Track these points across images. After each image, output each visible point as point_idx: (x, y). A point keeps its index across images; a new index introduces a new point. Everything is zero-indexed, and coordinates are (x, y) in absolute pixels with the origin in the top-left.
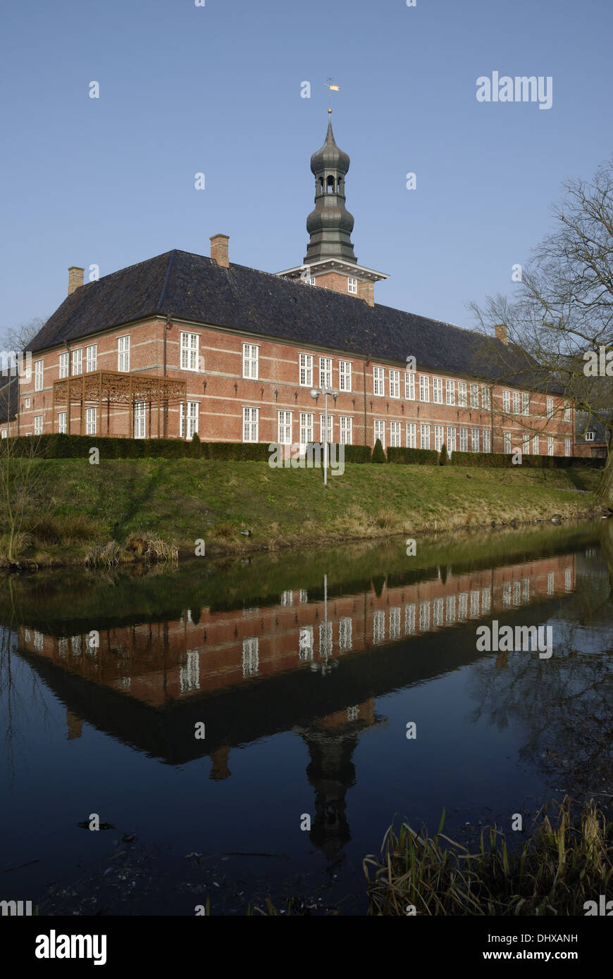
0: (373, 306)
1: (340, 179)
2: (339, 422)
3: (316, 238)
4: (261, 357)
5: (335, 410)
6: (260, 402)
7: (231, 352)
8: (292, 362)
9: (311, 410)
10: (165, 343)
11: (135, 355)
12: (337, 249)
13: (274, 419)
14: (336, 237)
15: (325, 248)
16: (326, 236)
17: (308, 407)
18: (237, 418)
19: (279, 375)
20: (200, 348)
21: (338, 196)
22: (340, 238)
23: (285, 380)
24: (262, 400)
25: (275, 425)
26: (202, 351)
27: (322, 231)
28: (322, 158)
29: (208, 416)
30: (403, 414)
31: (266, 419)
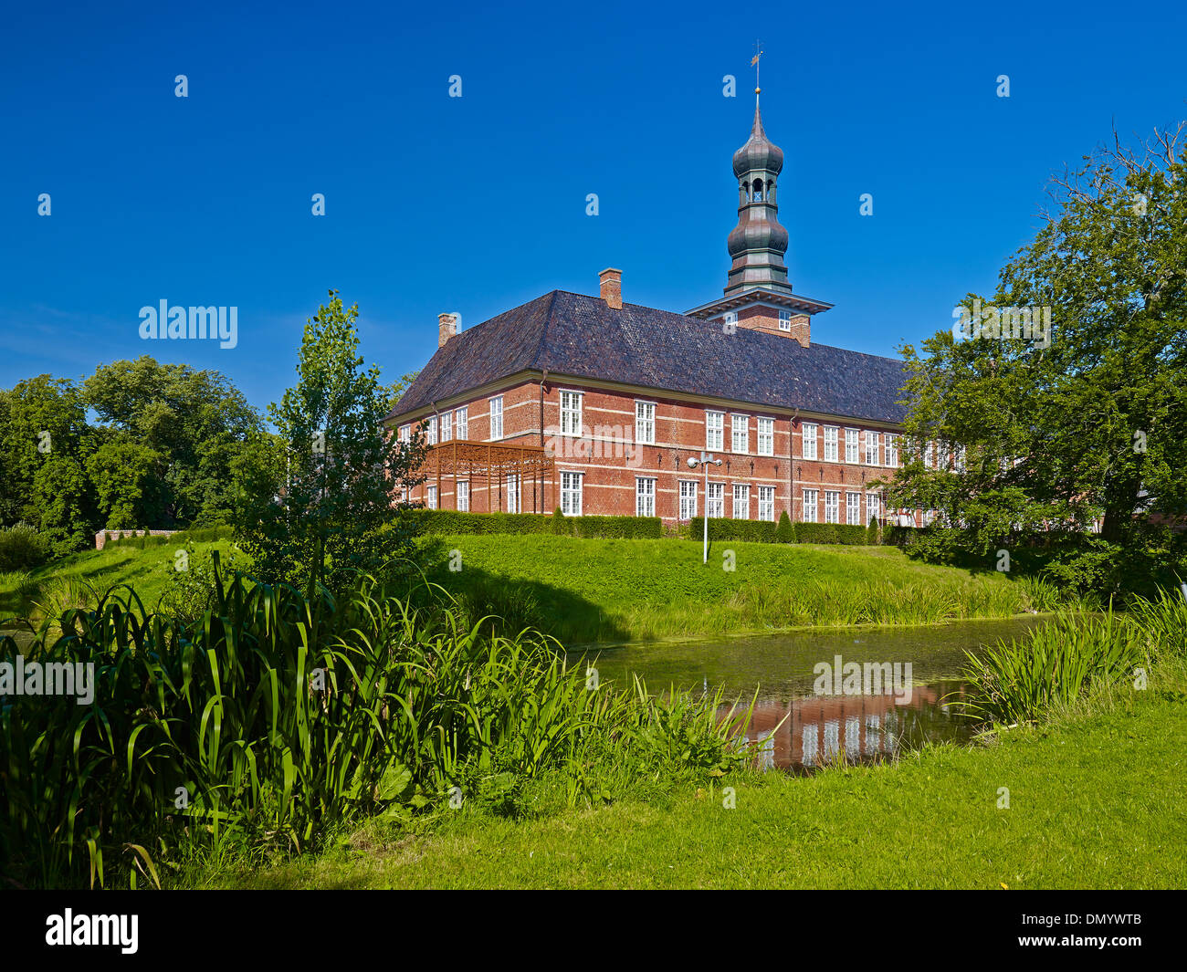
0: (808, 346)
1: (770, 182)
2: (756, 494)
3: (739, 263)
4: (658, 417)
5: (752, 479)
6: (657, 471)
7: (622, 412)
8: (697, 422)
9: (721, 479)
10: (542, 405)
11: (511, 420)
12: (765, 274)
13: (675, 491)
14: (764, 258)
15: (751, 275)
16: (751, 259)
17: (717, 476)
18: (629, 490)
19: (680, 438)
20: (583, 409)
21: (767, 205)
22: (769, 260)
23: (687, 444)
24: (660, 468)
25: (676, 498)
26: (586, 413)
27: (746, 254)
28: (747, 156)
29: (593, 488)
30: (842, 482)
31: (665, 491)
